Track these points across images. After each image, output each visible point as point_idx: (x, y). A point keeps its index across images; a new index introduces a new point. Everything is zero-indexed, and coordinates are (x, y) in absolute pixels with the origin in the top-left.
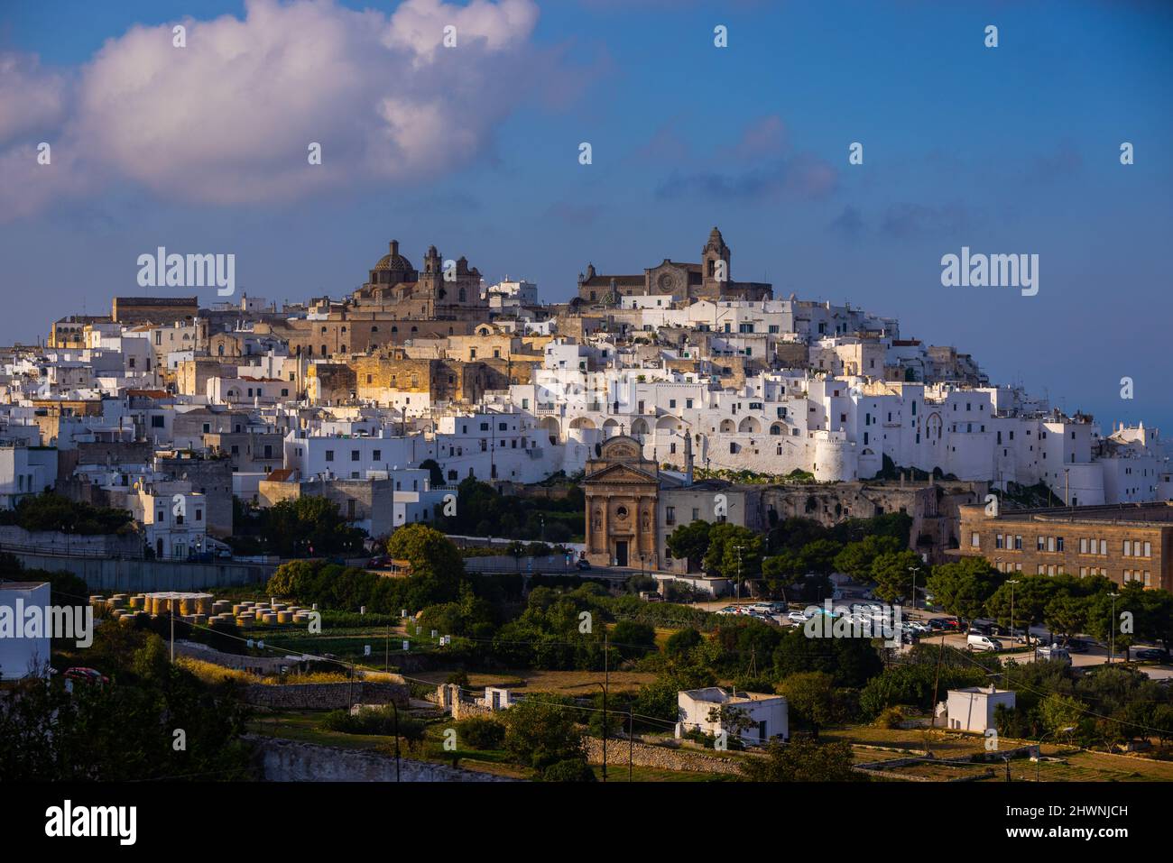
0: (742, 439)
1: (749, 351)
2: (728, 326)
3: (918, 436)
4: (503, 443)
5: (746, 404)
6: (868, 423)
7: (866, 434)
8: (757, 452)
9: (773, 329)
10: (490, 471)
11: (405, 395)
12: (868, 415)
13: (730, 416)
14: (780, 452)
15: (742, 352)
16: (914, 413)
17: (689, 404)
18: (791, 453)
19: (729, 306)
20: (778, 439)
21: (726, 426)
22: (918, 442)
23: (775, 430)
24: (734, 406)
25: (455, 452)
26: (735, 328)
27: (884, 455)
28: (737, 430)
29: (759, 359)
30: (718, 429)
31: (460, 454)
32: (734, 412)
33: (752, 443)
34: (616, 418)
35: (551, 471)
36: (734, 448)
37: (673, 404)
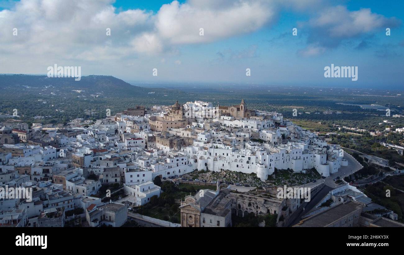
0: (240, 164)
1: (245, 136)
2: (242, 126)
3: (284, 161)
4: (182, 163)
5: (241, 156)
6: (271, 161)
7: (270, 164)
8: (243, 167)
9: (252, 127)
10: (178, 171)
11: (165, 147)
12: (271, 159)
13: (237, 158)
14: (249, 168)
15: (243, 136)
16: (283, 156)
17: (227, 155)
18: (251, 168)
19: (242, 121)
20: (248, 165)
21: (236, 161)
22: (284, 163)
23: (248, 162)
24: (238, 156)
25: (170, 167)
26: (244, 127)
27: (275, 168)
28: (238, 162)
29: (247, 138)
30: (234, 161)
31: (171, 167)
32: (238, 157)
33: (242, 165)
34: (210, 157)
35: (195, 169)
36: (237, 166)
37: (223, 154)
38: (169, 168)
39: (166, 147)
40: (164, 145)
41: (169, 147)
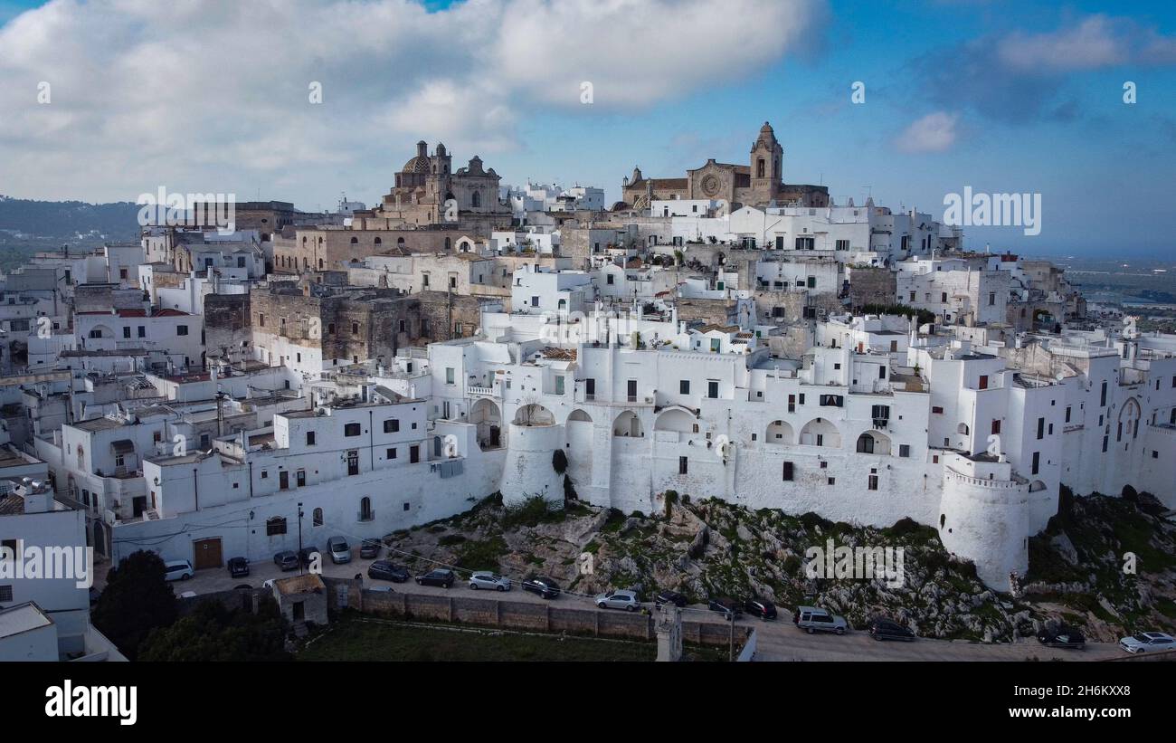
0: (806, 458)
1: (812, 282)
2: (780, 241)
3: (1106, 440)
4: (392, 454)
5: (813, 396)
6: (1041, 436)
7: (1037, 456)
8: (831, 481)
9: (842, 245)
10: (358, 508)
11: (293, 347)
12: (1039, 421)
13: (784, 415)
14: (874, 484)
15: (802, 284)
16: (1103, 403)
17: (713, 390)
18: (894, 486)
19: (782, 213)
20: (870, 461)
21: (776, 431)
22: (1105, 450)
23: (866, 444)
24: (792, 398)
25: (292, 481)
26: (789, 243)
27: (1062, 487)
28: (796, 440)
29: (827, 294)
30: (761, 437)
31: (300, 482)
32: (791, 408)
33: (824, 465)
34: (589, 408)
35: (481, 493)
36: (789, 471)
37: (685, 387)
38: (284, 484)
39: (303, 348)
40: (293, 340)
41: (321, 350)
